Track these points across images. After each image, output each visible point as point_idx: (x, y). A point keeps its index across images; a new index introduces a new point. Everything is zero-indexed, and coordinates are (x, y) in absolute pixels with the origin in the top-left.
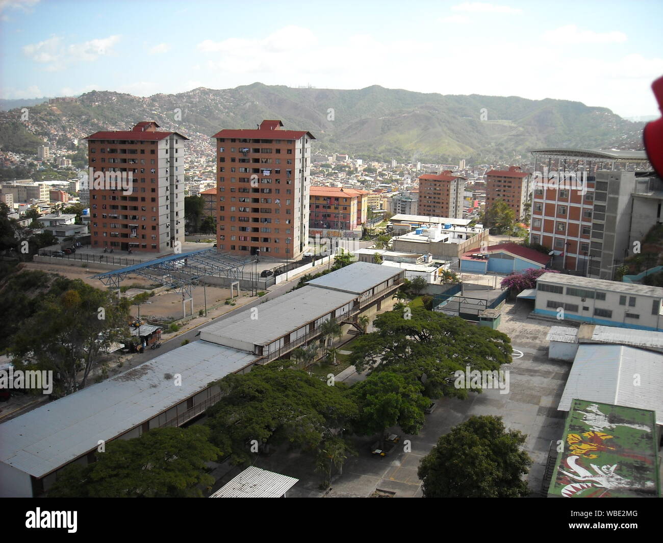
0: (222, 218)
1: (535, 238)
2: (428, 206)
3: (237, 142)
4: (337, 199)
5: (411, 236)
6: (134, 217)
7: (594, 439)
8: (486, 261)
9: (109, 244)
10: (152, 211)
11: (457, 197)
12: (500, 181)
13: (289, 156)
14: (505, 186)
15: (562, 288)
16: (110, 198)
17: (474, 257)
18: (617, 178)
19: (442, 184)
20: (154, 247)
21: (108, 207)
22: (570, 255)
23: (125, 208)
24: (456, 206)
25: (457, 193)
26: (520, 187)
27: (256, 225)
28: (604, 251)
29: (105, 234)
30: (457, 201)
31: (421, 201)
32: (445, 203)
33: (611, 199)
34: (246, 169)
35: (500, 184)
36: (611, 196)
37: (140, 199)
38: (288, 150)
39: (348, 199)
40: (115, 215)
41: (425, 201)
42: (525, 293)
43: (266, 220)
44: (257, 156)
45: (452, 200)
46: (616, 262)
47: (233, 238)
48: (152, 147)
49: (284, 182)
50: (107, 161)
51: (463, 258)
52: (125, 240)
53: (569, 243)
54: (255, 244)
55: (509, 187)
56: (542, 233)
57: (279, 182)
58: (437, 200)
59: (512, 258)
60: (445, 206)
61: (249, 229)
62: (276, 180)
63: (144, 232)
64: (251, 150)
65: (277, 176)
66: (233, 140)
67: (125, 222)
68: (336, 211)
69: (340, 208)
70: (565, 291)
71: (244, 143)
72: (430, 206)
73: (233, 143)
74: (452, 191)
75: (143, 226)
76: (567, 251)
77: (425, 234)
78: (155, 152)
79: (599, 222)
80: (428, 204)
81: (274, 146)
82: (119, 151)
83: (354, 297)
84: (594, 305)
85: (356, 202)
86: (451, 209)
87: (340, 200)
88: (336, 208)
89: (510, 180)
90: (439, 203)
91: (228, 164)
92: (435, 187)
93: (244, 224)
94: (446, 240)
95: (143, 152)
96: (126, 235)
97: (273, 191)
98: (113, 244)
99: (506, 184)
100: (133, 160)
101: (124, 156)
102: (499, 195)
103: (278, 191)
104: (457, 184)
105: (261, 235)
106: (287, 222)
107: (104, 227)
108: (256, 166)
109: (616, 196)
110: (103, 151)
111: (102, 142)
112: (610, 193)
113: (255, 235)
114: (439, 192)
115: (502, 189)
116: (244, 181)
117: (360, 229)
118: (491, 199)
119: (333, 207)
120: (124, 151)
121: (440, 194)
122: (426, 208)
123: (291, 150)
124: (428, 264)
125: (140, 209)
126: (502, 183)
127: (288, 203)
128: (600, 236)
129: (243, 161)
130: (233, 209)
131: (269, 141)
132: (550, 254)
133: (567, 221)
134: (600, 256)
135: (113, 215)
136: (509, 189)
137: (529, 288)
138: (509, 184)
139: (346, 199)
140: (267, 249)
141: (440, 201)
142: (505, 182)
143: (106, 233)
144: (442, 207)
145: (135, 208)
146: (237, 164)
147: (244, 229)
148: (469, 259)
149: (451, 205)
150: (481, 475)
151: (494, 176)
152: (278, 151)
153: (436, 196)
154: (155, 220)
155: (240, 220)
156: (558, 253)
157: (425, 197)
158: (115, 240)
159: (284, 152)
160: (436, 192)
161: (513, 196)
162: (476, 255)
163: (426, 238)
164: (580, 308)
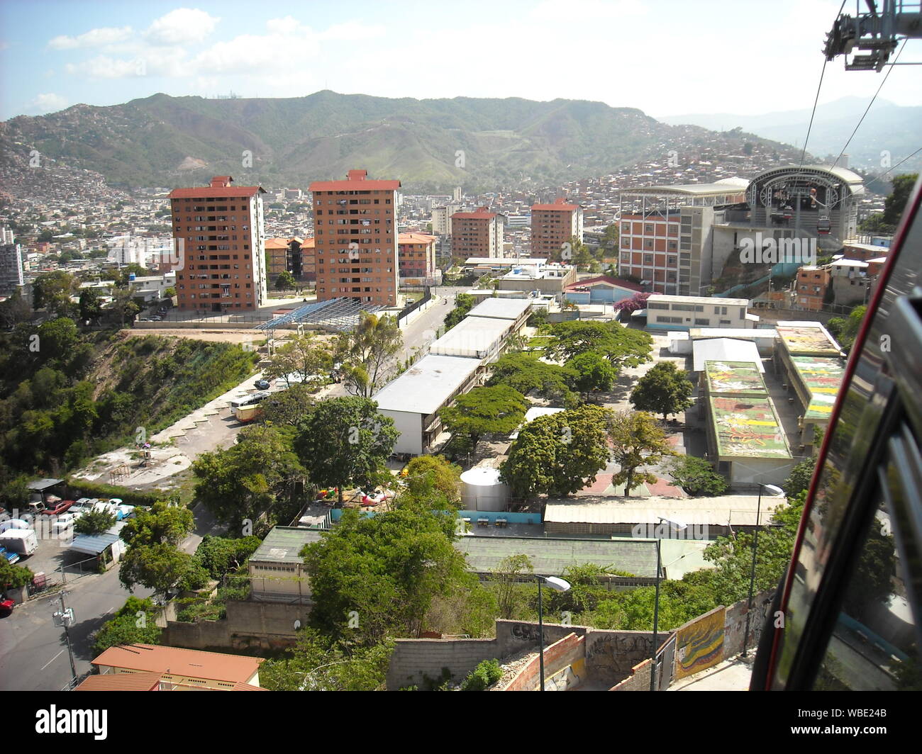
0: (322, 271)
1: (624, 270)
2: (464, 249)
3: (334, 194)
4: (411, 246)
5: (511, 276)
6: (226, 276)
7: (724, 374)
8: (589, 293)
9: (198, 305)
10: (246, 269)
11: (496, 237)
12: (546, 216)
13: (388, 206)
14: (552, 221)
15: (668, 305)
16: (198, 258)
17: (577, 290)
18: (700, 212)
19: (478, 222)
20: (249, 305)
21: (196, 268)
22: (658, 283)
23: (215, 267)
24: (496, 247)
25: (496, 232)
26: (570, 222)
27: (356, 275)
28: (691, 276)
29: (193, 296)
30: (496, 242)
31: (455, 244)
32: (484, 245)
33: (694, 230)
34: (344, 221)
35: (547, 219)
36: (696, 228)
37: (231, 257)
38: (386, 200)
39: (423, 246)
40: (205, 276)
41: (459, 244)
42: (637, 313)
43: (366, 270)
44: (354, 207)
45: (491, 241)
46: (703, 284)
47: (334, 290)
48: (244, 203)
49: (383, 232)
50: (193, 219)
51: (568, 291)
52: (216, 300)
53: (657, 272)
54: (357, 294)
55: (557, 222)
56: (630, 265)
57: (379, 232)
58: (474, 242)
59: (612, 288)
60: (484, 248)
61: (350, 280)
62: (376, 230)
63: (237, 291)
64: (349, 202)
65: (377, 226)
66: (330, 193)
67: (215, 281)
68: (412, 259)
69: (415, 255)
70: (670, 307)
71: (341, 195)
72: (466, 249)
73: (331, 196)
74: (491, 231)
75: (236, 285)
76: (656, 280)
77: (525, 273)
78: (248, 208)
79: (685, 251)
80: (464, 247)
81: (372, 197)
82: (206, 209)
83: (512, 323)
84: (695, 316)
85: (428, 248)
86: (491, 251)
87: (414, 247)
88: (411, 255)
89: (558, 214)
90: (477, 245)
91: (325, 217)
92: (471, 227)
93: (344, 275)
94: (543, 277)
95: (233, 208)
96: (217, 296)
97: (373, 241)
98: (203, 306)
99: (554, 219)
100: (224, 218)
101: (212, 214)
102: (546, 232)
103: (378, 241)
104: (496, 222)
105: (362, 286)
106: (389, 271)
107: (192, 288)
108: (355, 217)
109: (699, 228)
110: (188, 209)
111: (188, 200)
112: (693, 226)
113: (356, 285)
114: (476, 232)
115: (550, 224)
116: (343, 233)
117: (438, 273)
118: (537, 237)
119: (407, 254)
120: (211, 209)
121: (477, 234)
122: (462, 252)
123: (389, 200)
124: (539, 298)
125: (232, 267)
126: (549, 219)
127: (388, 251)
128: (687, 263)
129: (341, 213)
130: (332, 261)
131: (368, 192)
132: (642, 283)
133: (654, 253)
134: (688, 281)
135: (202, 276)
136: (558, 224)
137: (638, 309)
138: (558, 219)
139: (421, 245)
140: (369, 298)
141: (479, 243)
142: (552, 216)
143: (195, 295)
144: (481, 250)
145: (227, 267)
146: (335, 215)
147: (344, 280)
148: (573, 291)
149: (491, 247)
150: (671, 390)
151: (540, 211)
152: (377, 202)
153: (473, 237)
154: (249, 277)
155: (341, 272)
156: (647, 282)
157: (460, 239)
158: (204, 301)
159: (382, 202)
160: (472, 232)
161: (563, 232)
162: (579, 287)
163: (528, 277)
164: (684, 320)
